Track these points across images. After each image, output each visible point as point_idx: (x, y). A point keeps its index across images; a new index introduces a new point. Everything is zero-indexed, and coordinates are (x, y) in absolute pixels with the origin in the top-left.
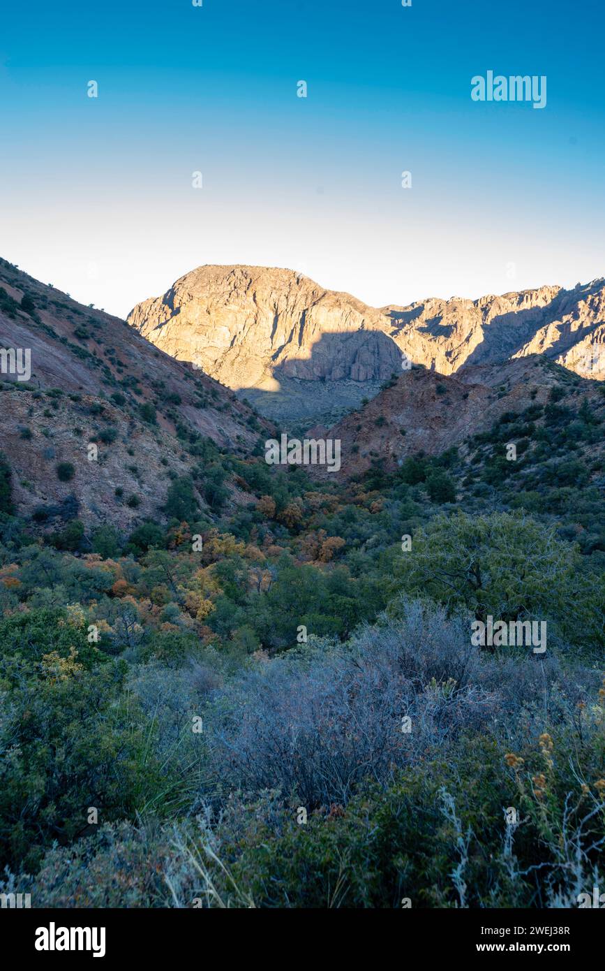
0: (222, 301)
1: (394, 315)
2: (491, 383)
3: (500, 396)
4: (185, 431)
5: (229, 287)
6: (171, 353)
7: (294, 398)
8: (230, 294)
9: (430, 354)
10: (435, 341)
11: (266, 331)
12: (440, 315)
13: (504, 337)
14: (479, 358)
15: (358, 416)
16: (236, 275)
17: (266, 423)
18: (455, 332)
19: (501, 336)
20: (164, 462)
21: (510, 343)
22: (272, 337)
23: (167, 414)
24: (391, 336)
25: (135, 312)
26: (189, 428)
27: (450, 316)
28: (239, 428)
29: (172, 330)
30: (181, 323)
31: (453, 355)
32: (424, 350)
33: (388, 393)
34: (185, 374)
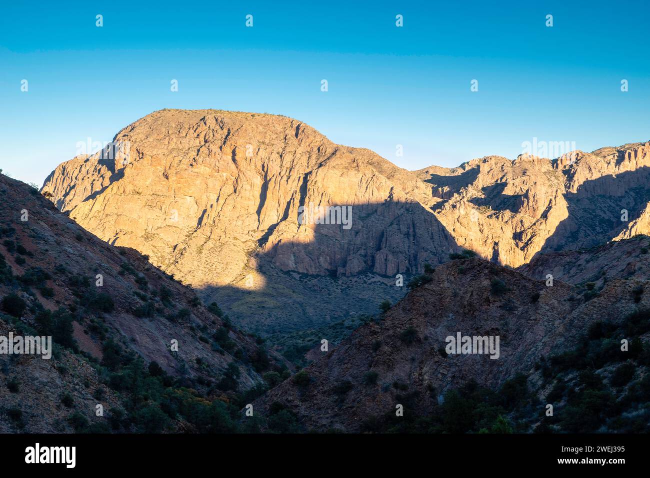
0: (186, 161)
1: (437, 181)
2: (578, 280)
3: (588, 298)
4: (117, 352)
5: (197, 141)
6: (105, 236)
7: (290, 301)
8: (198, 151)
9: (490, 237)
10: (497, 217)
11: (251, 203)
12: (504, 180)
13: (599, 212)
14: (563, 242)
15: (376, 328)
16: (208, 124)
17: (242, 340)
18: (525, 204)
19: (594, 211)
20: (67, 401)
21: (609, 220)
22: (259, 212)
23: (89, 326)
24: (432, 212)
25: (56, 176)
26: (124, 347)
27: (518, 181)
28: (200, 347)
29: (111, 200)
30: (124, 191)
31: (525, 238)
32: (481, 231)
33: (418, 294)
34: (121, 266)
